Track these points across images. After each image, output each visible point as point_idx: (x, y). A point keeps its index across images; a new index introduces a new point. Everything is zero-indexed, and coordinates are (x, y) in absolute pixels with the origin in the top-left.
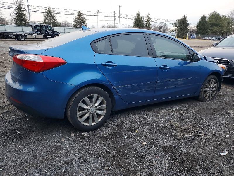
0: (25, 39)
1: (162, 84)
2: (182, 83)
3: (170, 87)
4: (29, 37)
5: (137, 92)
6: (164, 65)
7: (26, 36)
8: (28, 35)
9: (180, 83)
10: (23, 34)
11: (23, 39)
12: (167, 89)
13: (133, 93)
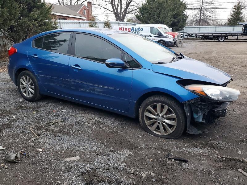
0: (225, 41)
1: (75, 84)
2: (101, 91)
3: (85, 90)
4: (230, 37)
5: (54, 84)
6: (76, 65)
7: (227, 36)
8: (229, 35)
9: (98, 90)
10: (224, 35)
11: (223, 40)
12: (82, 91)
13: (51, 84)
